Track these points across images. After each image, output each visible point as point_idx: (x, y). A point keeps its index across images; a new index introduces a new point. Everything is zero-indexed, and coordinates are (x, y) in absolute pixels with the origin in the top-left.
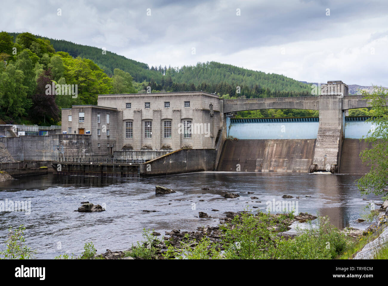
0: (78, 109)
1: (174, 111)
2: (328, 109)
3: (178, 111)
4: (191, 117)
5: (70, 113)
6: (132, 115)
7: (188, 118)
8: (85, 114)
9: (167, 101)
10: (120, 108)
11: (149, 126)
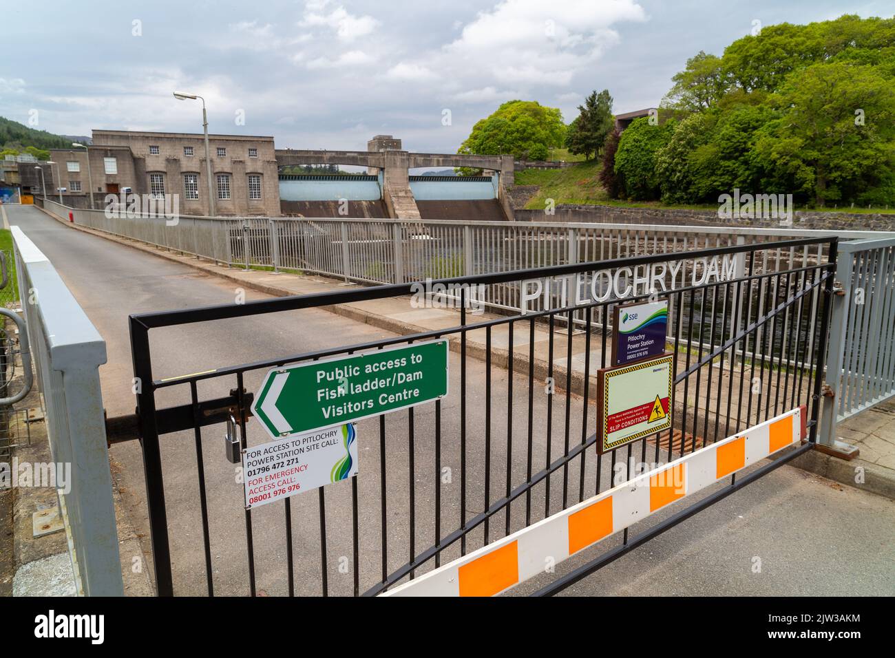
0: (103, 152)
1: (235, 162)
2: (396, 167)
3: (241, 161)
4: (260, 171)
5: (70, 157)
6: (163, 165)
7: (256, 171)
8: (117, 160)
9: (221, 147)
10: (139, 153)
11: (192, 182)
